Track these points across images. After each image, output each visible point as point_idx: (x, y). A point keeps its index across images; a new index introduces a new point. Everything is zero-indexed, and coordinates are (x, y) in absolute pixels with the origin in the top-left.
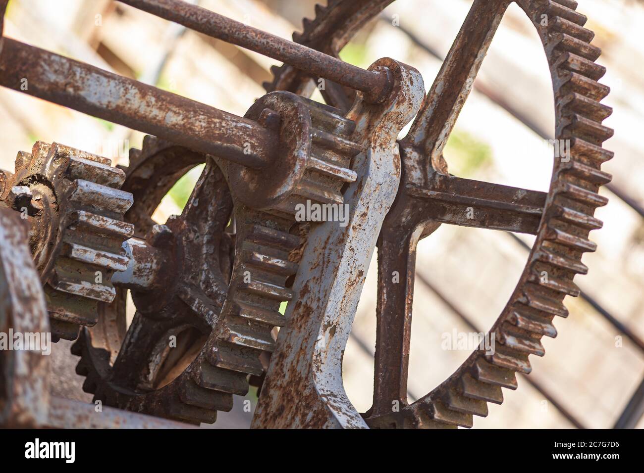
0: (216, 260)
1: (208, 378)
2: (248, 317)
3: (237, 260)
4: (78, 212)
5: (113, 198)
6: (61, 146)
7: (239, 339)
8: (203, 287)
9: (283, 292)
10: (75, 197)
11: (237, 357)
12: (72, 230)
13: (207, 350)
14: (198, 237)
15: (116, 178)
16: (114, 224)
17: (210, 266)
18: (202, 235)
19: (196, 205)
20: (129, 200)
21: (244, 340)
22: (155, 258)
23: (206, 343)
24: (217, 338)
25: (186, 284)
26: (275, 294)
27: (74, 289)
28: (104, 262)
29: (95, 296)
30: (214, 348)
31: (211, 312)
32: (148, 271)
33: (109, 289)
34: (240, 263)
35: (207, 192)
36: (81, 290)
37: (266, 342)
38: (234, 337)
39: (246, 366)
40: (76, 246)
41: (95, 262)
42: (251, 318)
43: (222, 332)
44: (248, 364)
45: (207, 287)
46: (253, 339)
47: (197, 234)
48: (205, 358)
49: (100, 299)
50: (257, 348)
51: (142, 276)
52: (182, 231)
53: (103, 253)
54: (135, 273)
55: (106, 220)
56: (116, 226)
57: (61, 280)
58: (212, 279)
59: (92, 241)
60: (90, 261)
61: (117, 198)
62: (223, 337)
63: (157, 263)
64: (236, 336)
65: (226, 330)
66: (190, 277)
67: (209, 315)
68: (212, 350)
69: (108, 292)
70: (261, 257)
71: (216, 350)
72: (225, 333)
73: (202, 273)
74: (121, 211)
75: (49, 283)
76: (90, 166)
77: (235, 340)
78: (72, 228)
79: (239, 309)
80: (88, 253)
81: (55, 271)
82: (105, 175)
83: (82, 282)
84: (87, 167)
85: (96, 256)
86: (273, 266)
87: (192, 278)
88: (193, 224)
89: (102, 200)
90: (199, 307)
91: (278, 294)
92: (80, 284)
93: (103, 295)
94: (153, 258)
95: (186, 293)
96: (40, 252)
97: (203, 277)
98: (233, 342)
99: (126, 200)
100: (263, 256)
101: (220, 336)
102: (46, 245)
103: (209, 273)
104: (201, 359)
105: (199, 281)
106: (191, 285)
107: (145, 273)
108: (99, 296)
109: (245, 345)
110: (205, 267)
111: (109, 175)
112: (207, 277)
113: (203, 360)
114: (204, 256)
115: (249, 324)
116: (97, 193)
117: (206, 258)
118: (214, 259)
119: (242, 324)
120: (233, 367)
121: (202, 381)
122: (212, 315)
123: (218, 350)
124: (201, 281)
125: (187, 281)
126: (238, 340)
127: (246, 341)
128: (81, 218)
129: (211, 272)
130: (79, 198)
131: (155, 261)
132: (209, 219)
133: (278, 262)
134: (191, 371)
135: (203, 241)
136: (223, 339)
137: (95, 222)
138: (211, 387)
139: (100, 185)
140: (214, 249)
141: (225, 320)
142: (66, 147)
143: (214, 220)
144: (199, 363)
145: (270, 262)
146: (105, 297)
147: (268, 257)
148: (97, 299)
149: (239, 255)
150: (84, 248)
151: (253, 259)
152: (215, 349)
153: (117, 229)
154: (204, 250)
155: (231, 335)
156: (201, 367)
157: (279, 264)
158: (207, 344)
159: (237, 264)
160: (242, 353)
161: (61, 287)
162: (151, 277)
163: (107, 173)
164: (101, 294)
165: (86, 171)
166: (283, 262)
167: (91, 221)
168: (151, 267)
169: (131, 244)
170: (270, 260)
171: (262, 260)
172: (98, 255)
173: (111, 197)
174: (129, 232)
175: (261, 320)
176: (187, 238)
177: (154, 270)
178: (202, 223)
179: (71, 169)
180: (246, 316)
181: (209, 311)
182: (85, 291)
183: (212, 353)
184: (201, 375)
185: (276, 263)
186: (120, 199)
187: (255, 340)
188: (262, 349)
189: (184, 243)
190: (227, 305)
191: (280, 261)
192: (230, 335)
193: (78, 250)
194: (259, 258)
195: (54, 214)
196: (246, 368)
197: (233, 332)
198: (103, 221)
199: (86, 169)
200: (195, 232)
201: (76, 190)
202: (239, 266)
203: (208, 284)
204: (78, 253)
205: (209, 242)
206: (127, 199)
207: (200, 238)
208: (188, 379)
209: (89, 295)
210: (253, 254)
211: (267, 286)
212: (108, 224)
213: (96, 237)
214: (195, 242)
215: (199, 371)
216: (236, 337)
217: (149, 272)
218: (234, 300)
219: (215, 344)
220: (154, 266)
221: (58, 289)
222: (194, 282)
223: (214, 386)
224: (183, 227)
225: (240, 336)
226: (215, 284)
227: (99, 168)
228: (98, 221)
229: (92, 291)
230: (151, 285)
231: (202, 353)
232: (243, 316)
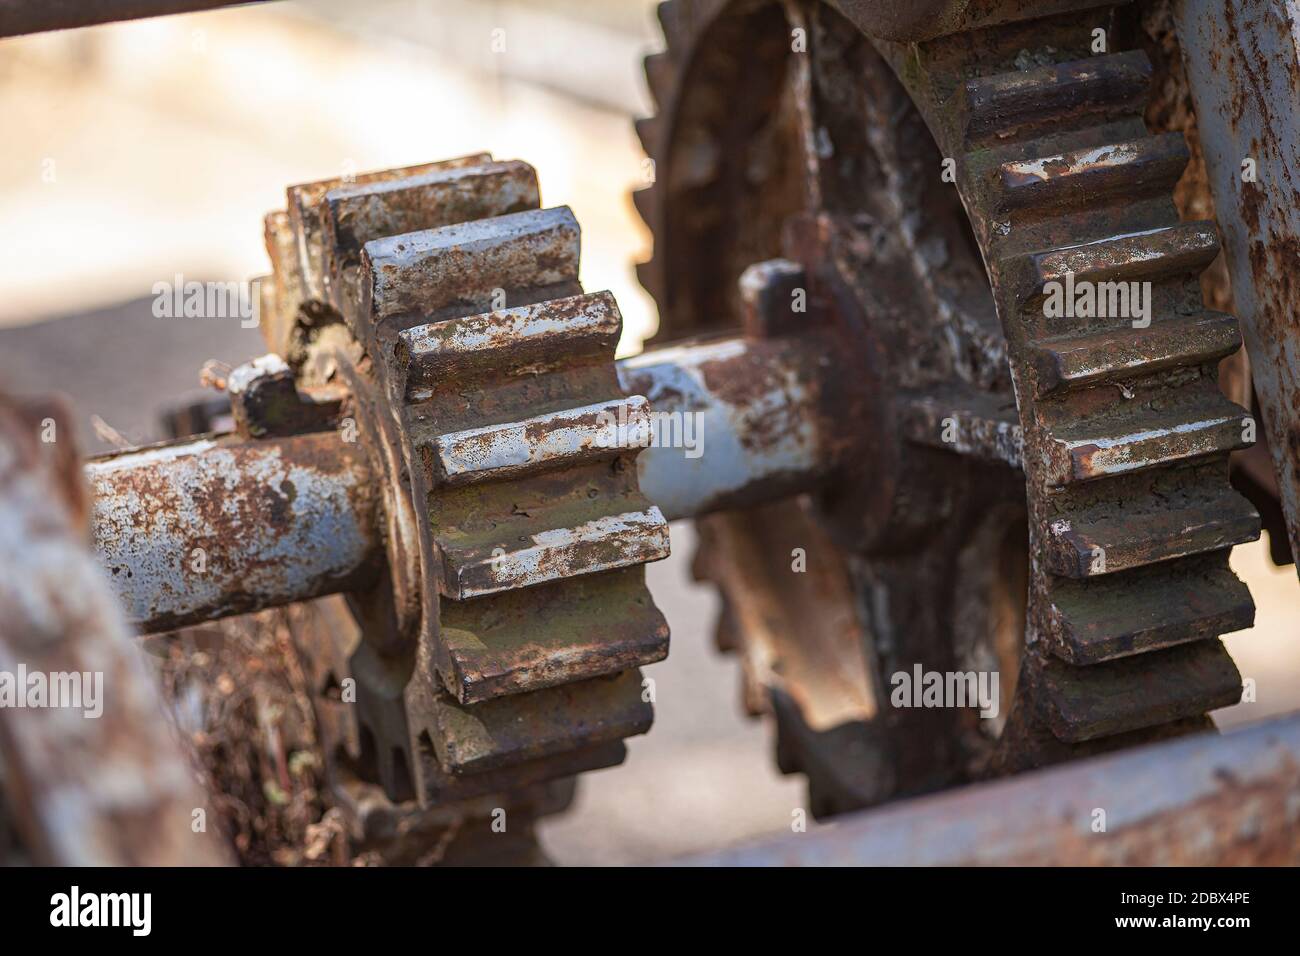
0: (968, 274)
1: (1092, 627)
2: (1096, 371)
3: (978, 221)
4: (405, 336)
5: (506, 245)
6: (307, 188)
7: (1108, 456)
8: (964, 371)
9: (1173, 240)
10: (387, 300)
11: (1145, 517)
12: (427, 399)
13: (1042, 546)
14: (882, 240)
15: (507, 188)
16: (541, 316)
17: (957, 302)
18: (893, 227)
19: (827, 150)
20: (560, 227)
21: (1127, 450)
22: (788, 366)
23: (1030, 526)
24: (1046, 490)
25: (916, 392)
26: (1148, 257)
27: (521, 571)
28: (563, 442)
29: (604, 560)
30: (1056, 526)
31: (1003, 427)
32: (784, 415)
33: (639, 517)
34: (988, 226)
35: (840, 96)
36: (543, 562)
37: (1212, 423)
38: (1089, 459)
39: (1189, 529)
40: (446, 441)
41: (537, 457)
42: (1110, 373)
43: (1048, 464)
44: (1194, 520)
45: (975, 367)
46: (1161, 433)
47: (876, 232)
48: (1049, 573)
49: (623, 562)
50: (1189, 454)
51: (774, 441)
52: (827, 247)
53: (547, 419)
54: (747, 443)
55: (509, 317)
56: (548, 320)
57: (464, 562)
58: (976, 331)
59: (508, 402)
60: (517, 462)
61: (520, 239)
62: (1058, 474)
63: (803, 380)
64: (1094, 448)
65: (1056, 449)
66: (914, 364)
67: (1001, 440)
68: (1053, 536)
69: (635, 529)
70: (1036, 169)
71: (1065, 529)
72: (1055, 460)
73: (945, 338)
74: (562, 272)
75: (444, 592)
76: (401, 192)
77: (1097, 466)
78: (420, 396)
79: (1054, 361)
80: (499, 440)
81: (440, 547)
82: (466, 196)
83: (535, 538)
84: (395, 198)
85: (528, 436)
86: (1093, 176)
87: (925, 364)
88: (853, 210)
89: (477, 267)
90: (969, 432)
91: (1159, 255)
92: (534, 544)
93: (625, 544)
94: (781, 371)
95: (922, 418)
96: (396, 518)
97: (954, 346)
98: (1093, 473)
99: (550, 231)
100: (1041, 161)
101: (1051, 478)
102: (397, 489)
103: (961, 323)
104: (1042, 582)
105: (947, 363)
106: (931, 388)
107: (780, 428)
108: (617, 554)
109: (1142, 463)
110: (945, 312)
111: (478, 190)
112: (964, 337)
113: (1049, 581)
114: (929, 284)
115: (1127, 394)
116: (445, 254)
117: (936, 285)
118: (958, 276)
119: (1106, 409)
120: (1146, 553)
121: (1074, 644)
122: (1010, 432)
123: (1072, 525)
124: (953, 360)
125: (913, 383)
126: (1109, 461)
127: (1136, 451)
128: (418, 349)
129: (964, 317)
130: (404, 298)
131: (791, 376)
132: (887, 168)
133: (1105, 156)
134: (1040, 636)
135: (902, 244)
136: (1061, 483)
137: (471, 339)
138: (1119, 650)
139: (449, 227)
140: (949, 248)
141: (1040, 421)
142: (325, 183)
143: (902, 162)
144: (1045, 596)
145: (1076, 169)
146: (636, 548)
147: (1060, 158)
148: (615, 564)
149: (975, 203)
150: (478, 432)
151: (1013, 185)
152: (1060, 528)
153: (558, 326)
154: (921, 266)
155: (1072, 456)
156: (1054, 608)
157: (1112, 162)
158: (1034, 526)
159: (985, 236)
160: (1161, 496)
161: (474, 587)
162: (807, 429)
163: (468, 186)
164: (616, 544)
165: (399, 213)
166: (1124, 148)
167: (456, 342)
168: (789, 399)
169: (690, 366)
170: (1074, 162)
171: (1045, 176)
172: (535, 432)
173: (497, 244)
174: (601, 318)
175: (1146, 360)
176: (852, 259)
177: (804, 404)
178: (878, 196)
179: (350, 231)
180: (1086, 373)
181: (995, 427)
182: (561, 558)
183: (1057, 543)
184: (1064, 628)
185: (1101, 163)
186: (530, 237)
187: (1166, 432)
188: (1209, 449)
189: (850, 278)
190: (1020, 373)
191: (1110, 149)
192: (1071, 458)
193: (458, 447)
194: (1032, 175)
195: (372, 387)
196: (1191, 535)
197: (1079, 444)
198: (499, 323)
199: (394, 207)
200: (865, 229)
201: (375, 278)
202: (994, 236)
203: (973, 356)
204: (464, 454)
205: (921, 235)
206: (554, 225)
207: (893, 240)
208: (1044, 662)
209: (583, 566)
210: (1004, 172)
211: (1107, 247)
212: (519, 324)
213: (518, 384)
214: (883, 257)
215: (1054, 622)
216: (1096, 455)
217: (790, 419)
218: (1030, 344)
219: (1054, 513)
220: (798, 393)
221: (468, 593)
222: (934, 375)
223: (1125, 642)
224: (823, 236)
225: (1108, 443)
226: (988, 342)
227: (433, 185)
228: (481, 331)
229: (582, 549)
230: (824, 452)
231: (1035, 564)
232: (1078, 375)
